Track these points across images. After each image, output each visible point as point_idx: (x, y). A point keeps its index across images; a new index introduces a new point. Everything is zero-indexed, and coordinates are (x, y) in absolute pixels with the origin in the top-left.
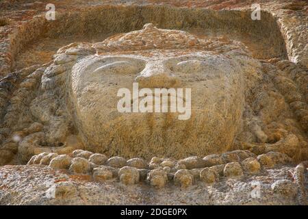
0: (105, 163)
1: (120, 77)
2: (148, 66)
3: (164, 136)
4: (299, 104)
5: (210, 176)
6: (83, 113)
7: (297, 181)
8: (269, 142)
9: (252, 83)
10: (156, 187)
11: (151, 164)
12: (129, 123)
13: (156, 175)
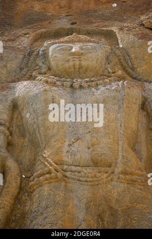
0: (60, 81)
1: (65, 51)
2: (74, 48)
3: (79, 72)
4: (122, 61)
5: (93, 85)
6: (53, 63)
7: (120, 87)
8: (113, 73)
9: (108, 54)
10: (76, 89)
11: (74, 81)
12: (68, 67)
13: (76, 85)
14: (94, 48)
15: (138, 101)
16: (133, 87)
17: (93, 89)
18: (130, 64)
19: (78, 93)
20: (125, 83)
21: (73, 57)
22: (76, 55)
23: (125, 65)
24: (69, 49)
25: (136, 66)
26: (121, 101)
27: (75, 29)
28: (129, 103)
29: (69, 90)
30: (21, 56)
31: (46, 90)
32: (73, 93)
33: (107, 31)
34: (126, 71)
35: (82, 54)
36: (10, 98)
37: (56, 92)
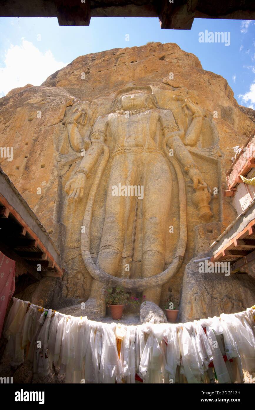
14: (140, 96)
16: (154, 112)
17: (138, 115)
18: (156, 101)
21: (131, 101)
23: (154, 102)
28: (152, 119)
30: (111, 102)
31: (118, 117)
34: (154, 105)
35: (135, 99)
36: (106, 121)
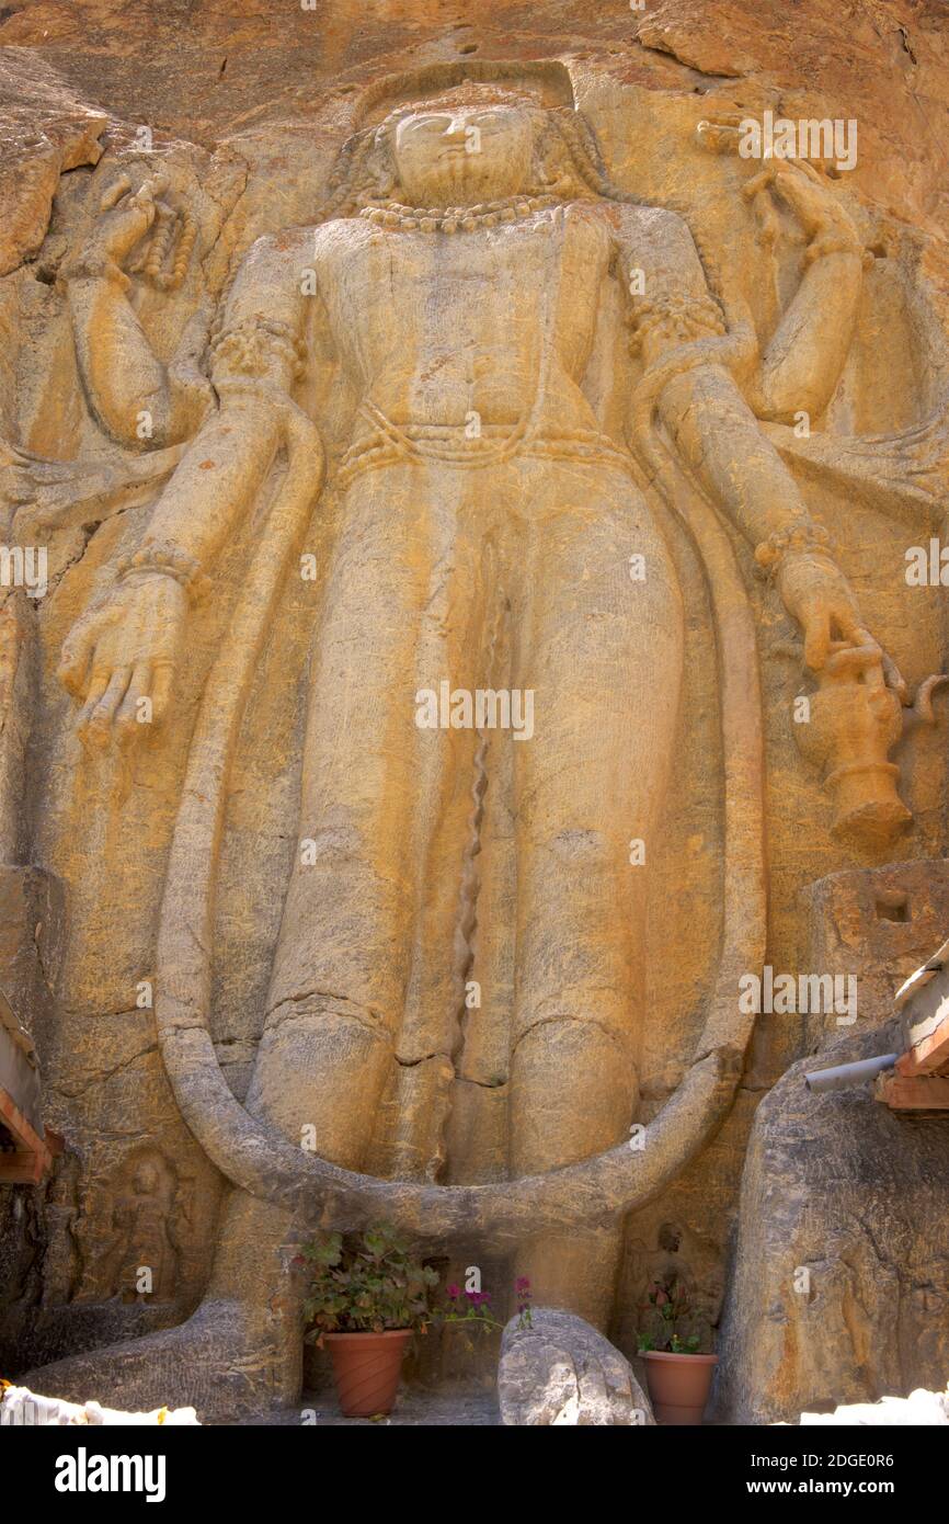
13: (448, 224)
14: (505, 120)
15: (596, 257)
16: (586, 219)
17: (488, 234)
18: (594, 155)
19: (453, 244)
20: (566, 210)
21: (449, 147)
22: (457, 143)
23: (582, 158)
24: (441, 125)
25: (608, 161)
26: (553, 260)
27: (471, 65)
28: (571, 263)
29: (433, 237)
30: (332, 153)
31: (374, 244)
32: (440, 245)
33: (548, 65)
34: (584, 176)
36: (299, 267)
37: (400, 246)
